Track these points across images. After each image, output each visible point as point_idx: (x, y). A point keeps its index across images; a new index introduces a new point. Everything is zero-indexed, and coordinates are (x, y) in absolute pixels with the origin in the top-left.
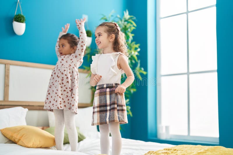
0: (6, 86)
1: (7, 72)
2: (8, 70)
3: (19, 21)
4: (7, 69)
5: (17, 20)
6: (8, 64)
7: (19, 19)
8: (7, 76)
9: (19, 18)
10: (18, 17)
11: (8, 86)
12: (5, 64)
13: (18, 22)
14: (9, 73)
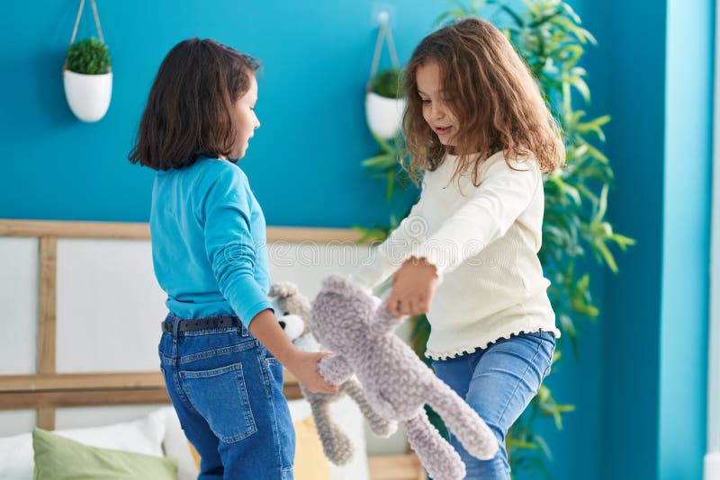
0: (46, 319)
1: (48, 267)
2: (52, 258)
3: (82, 69)
4: (44, 255)
5: (75, 64)
6: (48, 236)
7: (81, 60)
8: (46, 281)
9: (80, 55)
10: (76, 53)
11: (53, 318)
12: (40, 238)
13: (81, 72)
14: (53, 270)
